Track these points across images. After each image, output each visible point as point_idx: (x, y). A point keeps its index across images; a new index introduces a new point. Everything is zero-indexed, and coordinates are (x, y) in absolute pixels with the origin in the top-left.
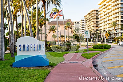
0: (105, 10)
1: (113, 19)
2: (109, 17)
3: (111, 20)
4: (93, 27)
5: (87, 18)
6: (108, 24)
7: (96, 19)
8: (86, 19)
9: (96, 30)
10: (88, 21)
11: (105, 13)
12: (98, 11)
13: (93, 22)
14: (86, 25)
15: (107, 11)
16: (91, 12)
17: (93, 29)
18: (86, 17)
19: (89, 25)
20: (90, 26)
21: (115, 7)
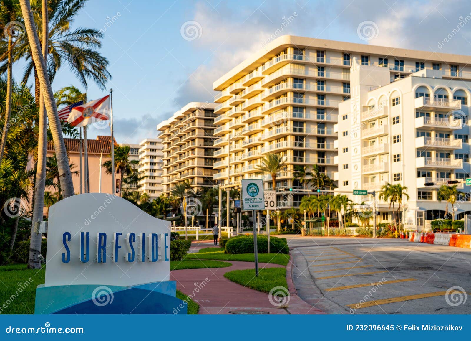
0: (239, 109)
1: (267, 144)
2: (253, 137)
3: (259, 147)
4: (193, 169)
5: (169, 135)
6: (250, 161)
7: (206, 140)
8: (166, 140)
9: (201, 181)
10: (174, 145)
11: (240, 122)
12: (212, 110)
13: (193, 150)
14: (165, 162)
15: (247, 113)
16: (187, 113)
17: (192, 178)
18: (167, 132)
19: (178, 160)
20: (180, 164)
21: (274, 104)
